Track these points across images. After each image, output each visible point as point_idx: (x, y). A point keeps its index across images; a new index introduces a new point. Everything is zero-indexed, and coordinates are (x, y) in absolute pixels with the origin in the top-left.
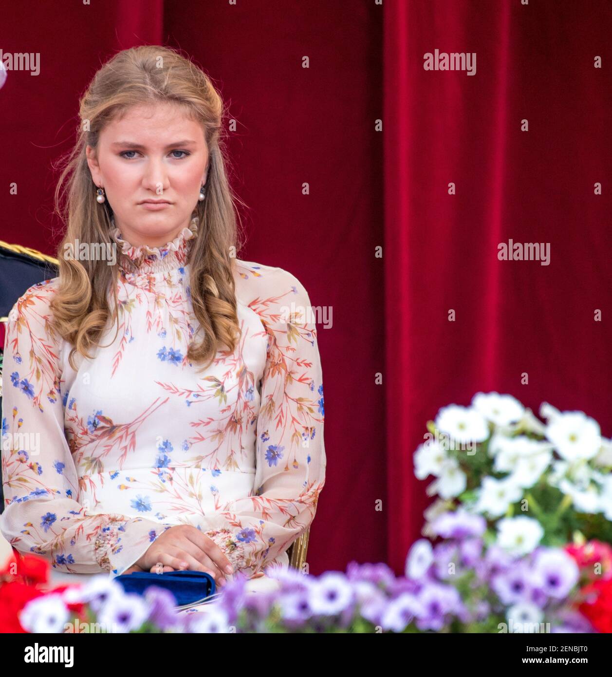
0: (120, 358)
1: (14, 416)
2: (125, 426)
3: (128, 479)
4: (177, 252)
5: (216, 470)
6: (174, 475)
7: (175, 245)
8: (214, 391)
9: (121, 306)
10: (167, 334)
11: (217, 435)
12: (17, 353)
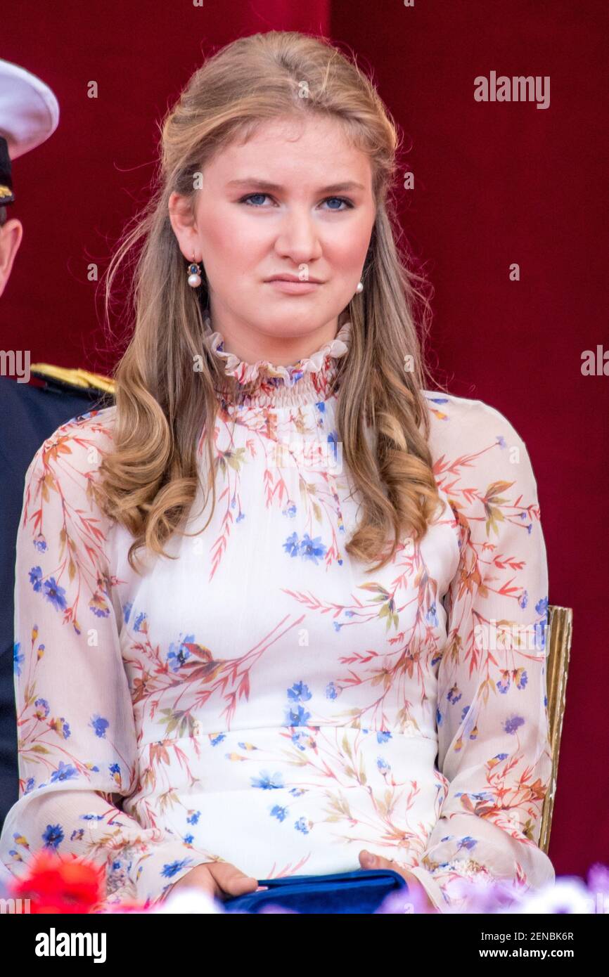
0: (223, 547)
1: (33, 641)
2: (231, 662)
3: (243, 746)
4: (315, 374)
5: (384, 733)
6: (318, 739)
7: (315, 363)
8: (378, 608)
9: (223, 461)
10: (297, 511)
11: (382, 676)
12: (40, 534)
